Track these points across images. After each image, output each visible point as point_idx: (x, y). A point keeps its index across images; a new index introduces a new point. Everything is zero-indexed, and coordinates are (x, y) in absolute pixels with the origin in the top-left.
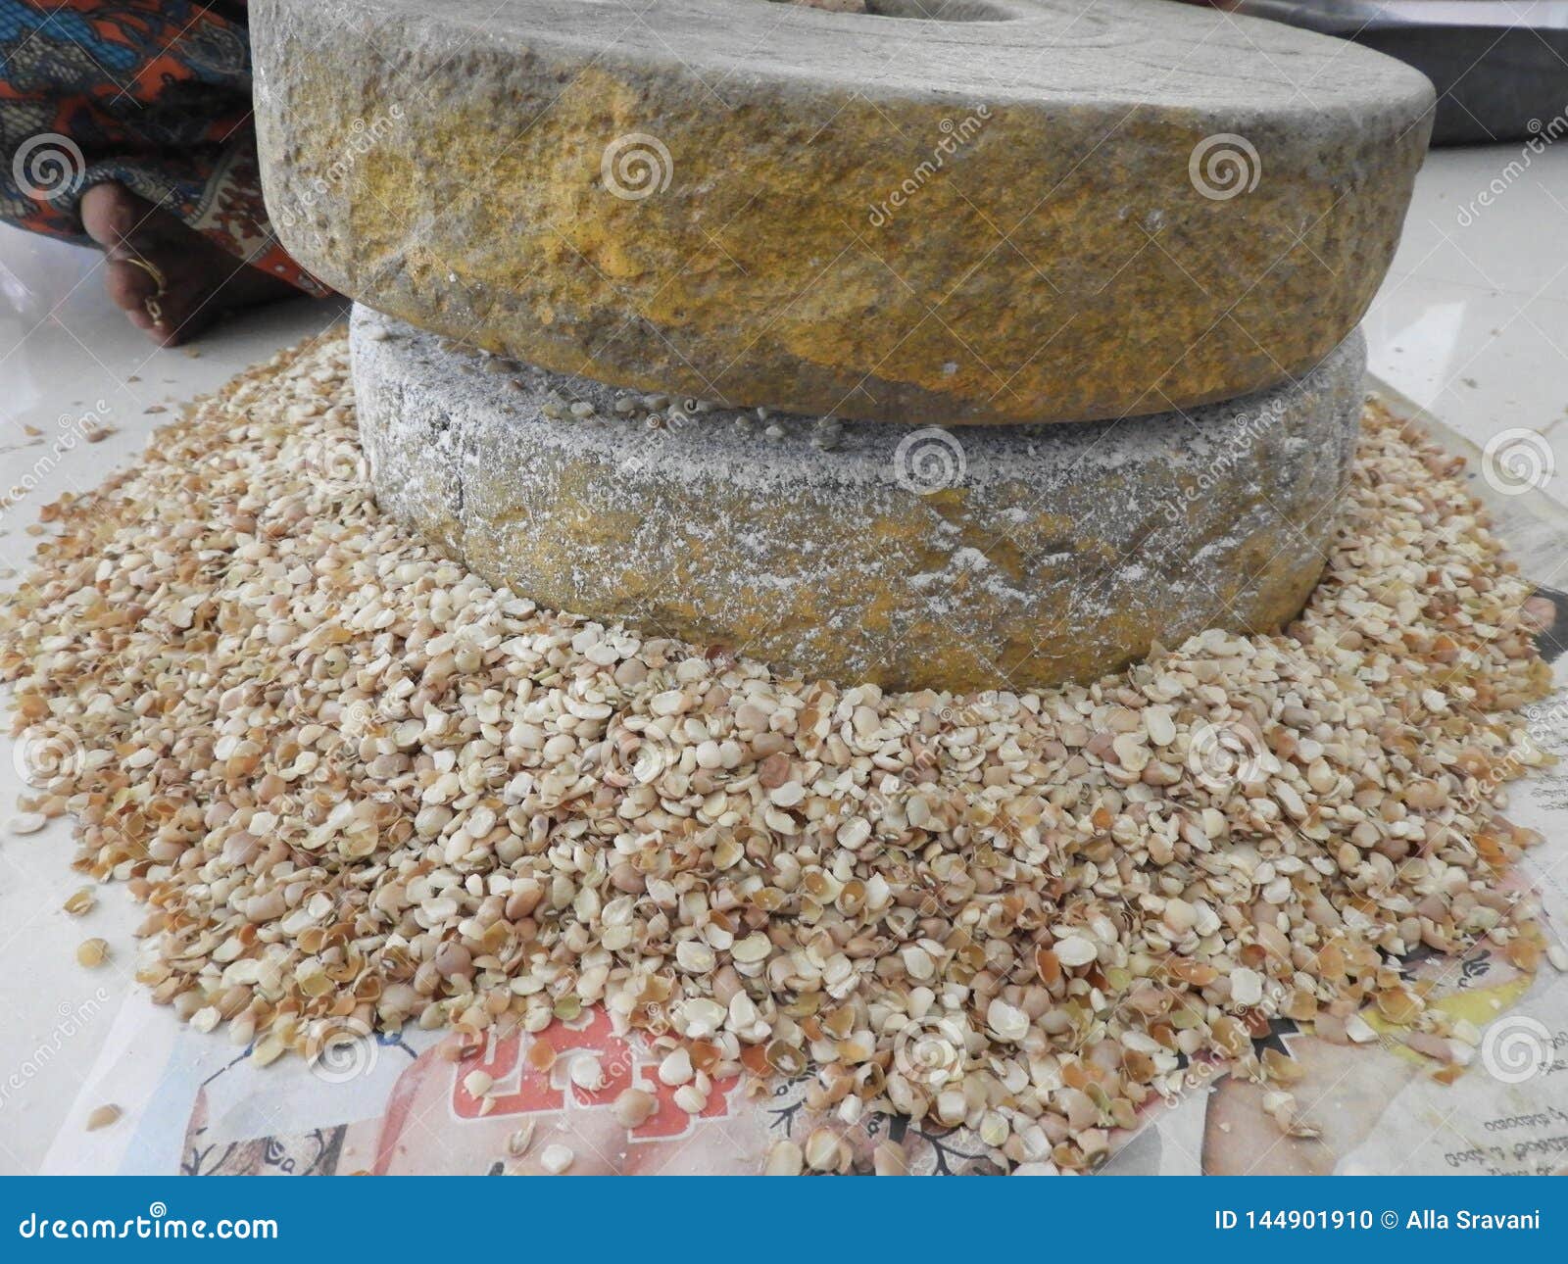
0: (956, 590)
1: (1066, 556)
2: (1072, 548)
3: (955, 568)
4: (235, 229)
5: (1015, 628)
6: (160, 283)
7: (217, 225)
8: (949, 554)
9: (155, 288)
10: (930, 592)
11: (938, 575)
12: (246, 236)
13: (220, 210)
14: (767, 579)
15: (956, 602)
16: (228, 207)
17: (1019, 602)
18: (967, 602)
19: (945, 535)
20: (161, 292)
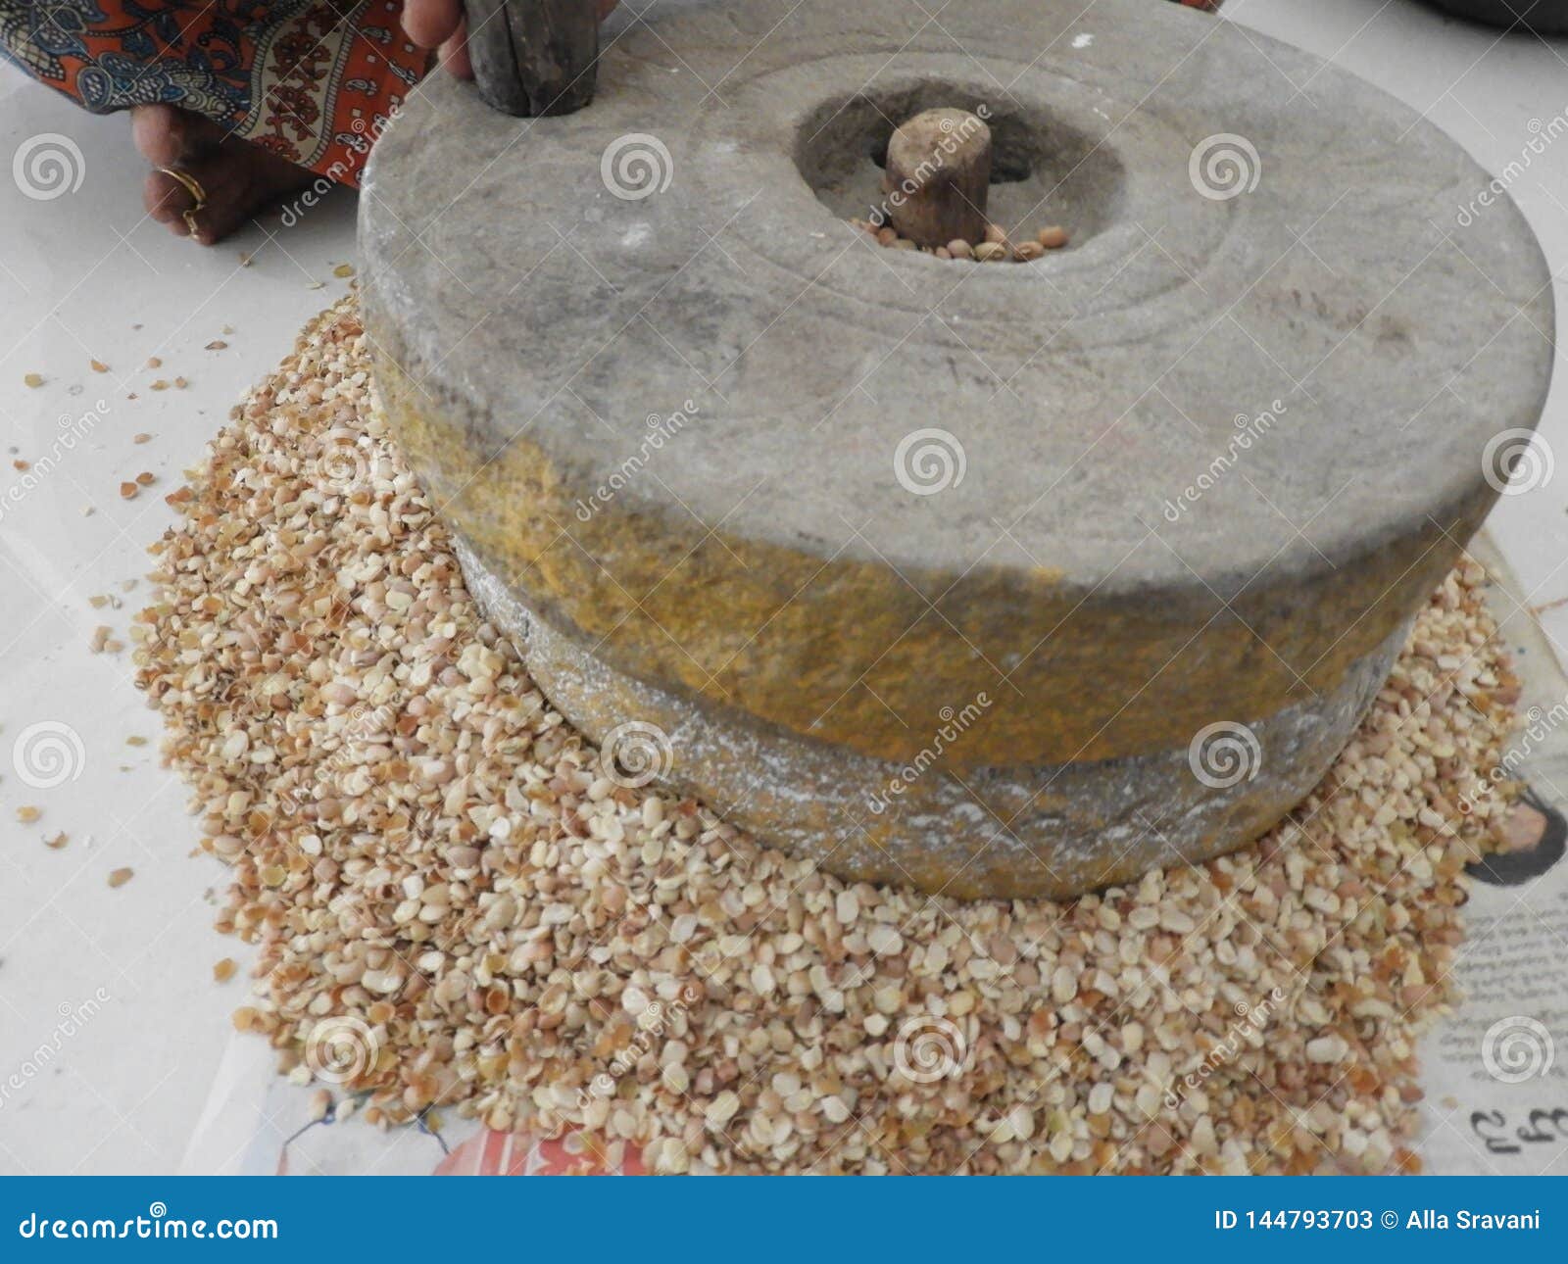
0: (949, 830)
1: (1056, 822)
2: (1063, 818)
3: (953, 816)
4: (289, 132)
5: (1001, 863)
6: (199, 198)
7: (272, 130)
8: (950, 807)
9: (194, 202)
10: (928, 829)
11: (937, 818)
12: (301, 139)
13: (272, 114)
14: (785, 792)
15: (949, 839)
16: (278, 109)
17: (1007, 847)
18: (959, 840)
19: (949, 794)
20: (199, 207)
